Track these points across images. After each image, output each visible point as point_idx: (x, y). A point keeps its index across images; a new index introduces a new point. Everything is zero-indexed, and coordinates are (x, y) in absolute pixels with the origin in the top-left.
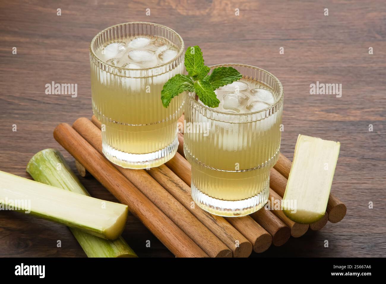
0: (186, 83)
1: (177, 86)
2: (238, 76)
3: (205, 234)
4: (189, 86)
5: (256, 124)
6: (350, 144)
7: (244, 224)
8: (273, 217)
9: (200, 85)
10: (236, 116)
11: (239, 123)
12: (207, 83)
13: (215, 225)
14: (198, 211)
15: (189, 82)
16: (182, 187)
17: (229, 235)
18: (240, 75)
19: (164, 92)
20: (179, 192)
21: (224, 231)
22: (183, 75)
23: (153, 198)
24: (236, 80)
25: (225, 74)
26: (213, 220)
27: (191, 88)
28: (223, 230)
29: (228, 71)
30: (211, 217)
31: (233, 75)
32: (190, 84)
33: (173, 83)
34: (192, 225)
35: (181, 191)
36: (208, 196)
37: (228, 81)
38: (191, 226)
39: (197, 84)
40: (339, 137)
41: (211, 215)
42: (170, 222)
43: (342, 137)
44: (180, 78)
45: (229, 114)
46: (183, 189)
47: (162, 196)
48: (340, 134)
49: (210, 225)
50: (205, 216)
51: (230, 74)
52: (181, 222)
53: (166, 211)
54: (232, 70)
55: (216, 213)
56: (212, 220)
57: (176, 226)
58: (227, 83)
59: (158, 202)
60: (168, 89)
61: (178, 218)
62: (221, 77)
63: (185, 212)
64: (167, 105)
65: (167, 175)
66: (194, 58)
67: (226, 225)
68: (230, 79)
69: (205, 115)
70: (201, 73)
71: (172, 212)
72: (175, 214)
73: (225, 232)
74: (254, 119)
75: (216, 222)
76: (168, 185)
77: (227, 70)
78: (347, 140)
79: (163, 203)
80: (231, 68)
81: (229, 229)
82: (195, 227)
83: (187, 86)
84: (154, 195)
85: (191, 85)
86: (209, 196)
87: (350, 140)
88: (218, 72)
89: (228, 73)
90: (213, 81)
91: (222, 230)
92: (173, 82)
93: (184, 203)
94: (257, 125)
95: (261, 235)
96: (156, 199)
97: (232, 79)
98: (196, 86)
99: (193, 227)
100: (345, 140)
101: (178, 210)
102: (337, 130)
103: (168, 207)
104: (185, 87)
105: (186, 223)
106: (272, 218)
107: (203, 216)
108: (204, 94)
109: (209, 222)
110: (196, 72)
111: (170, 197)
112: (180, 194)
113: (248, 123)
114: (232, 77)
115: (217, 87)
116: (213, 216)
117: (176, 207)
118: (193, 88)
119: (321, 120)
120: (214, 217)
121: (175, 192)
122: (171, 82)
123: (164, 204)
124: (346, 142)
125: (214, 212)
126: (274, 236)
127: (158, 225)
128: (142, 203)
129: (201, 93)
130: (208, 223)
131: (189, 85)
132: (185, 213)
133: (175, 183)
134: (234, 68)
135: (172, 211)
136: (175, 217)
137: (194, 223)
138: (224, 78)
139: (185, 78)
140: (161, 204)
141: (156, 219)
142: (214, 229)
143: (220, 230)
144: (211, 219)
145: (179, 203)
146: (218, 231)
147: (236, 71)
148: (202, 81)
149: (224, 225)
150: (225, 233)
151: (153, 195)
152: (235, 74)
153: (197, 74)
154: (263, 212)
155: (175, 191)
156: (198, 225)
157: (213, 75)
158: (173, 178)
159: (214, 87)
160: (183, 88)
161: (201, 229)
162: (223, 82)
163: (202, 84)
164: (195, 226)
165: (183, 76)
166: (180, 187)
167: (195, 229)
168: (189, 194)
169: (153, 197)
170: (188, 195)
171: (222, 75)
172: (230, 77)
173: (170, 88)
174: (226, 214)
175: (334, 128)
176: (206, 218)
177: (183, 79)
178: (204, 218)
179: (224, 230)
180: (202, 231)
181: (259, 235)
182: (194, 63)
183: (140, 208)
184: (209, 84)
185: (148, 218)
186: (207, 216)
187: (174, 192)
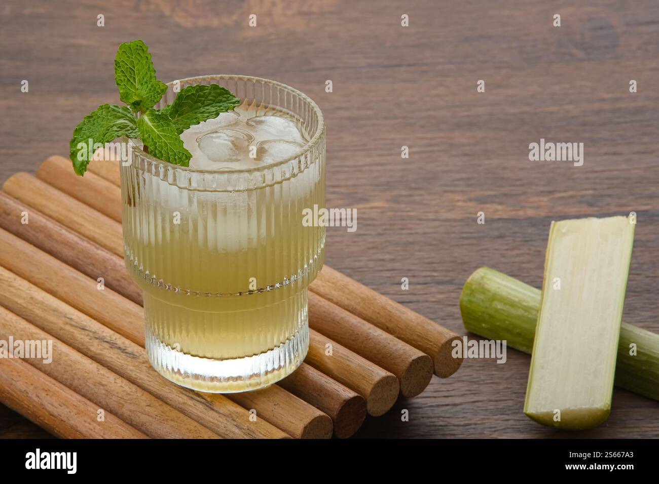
0: (121, 121)
1: (103, 129)
2: (230, 102)
3: (196, 433)
4: (128, 128)
5: (281, 187)
6: (529, 262)
7: (270, 402)
8: (325, 380)
9: (150, 124)
10: (242, 175)
11: (249, 191)
12: (163, 118)
13: (211, 413)
14: (168, 391)
15: (127, 120)
16: (125, 348)
17: (245, 428)
18: (234, 101)
19: (76, 142)
20: (119, 359)
21: (233, 422)
22: (115, 106)
23: (66, 379)
24: (227, 111)
25: (203, 99)
26: (205, 405)
27: (131, 131)
28: (230, 420)
29: (210, 93)
30: (199, 399)
31: (220, 101)
32: (129, 123)
33: (94, 124)
34: (163, 420)
35: (124, 355)
36: (190, 355)
37: (209, 113)
38: (163, 422)
39: (143, 121)
40: (507, 250)
41: (198, 394)
42: (116, 421)
43: (512, 249)
44: (109, 112)
45: (224, 172)
46: (126, 351)
47: (86, 372)
48: (507, 244)
49: (200, 414)
50: (185, 398)
51: (214, 99)
52: (139, 417)
53: (101, 400)
54: (219, 91)
55: (209, 388)
56: (203, 403)
57: (130, 427)
58: (208, 116)
59: (80, 385)
60: (85, 137)
61: (130, 411)
62: (196, 106)
63: (142, 395)
64: (83, 169)
65: (87, 329)
66: (134, 67)
67: (235, 409)
68: (213, 109)
69: (174, 183)
70: (147, 95)
71: (114, 401)
72: (124, 403)
73: (235, 423)
74: (278, 178)
75: (212, 407)
76: (92, 349)
77: (208, 91)
78: (522, 255)
79: (90, 385)
80: (215, 87)
81: (241, 416)
82: (172, 423)
83: (121, 128)
84: (69, 372)
85: (131, 125)
86: (192, 356)
87: (528, 254)
88: (187, 97)
89: (211, 98)
90: (180, 115)
91: (228, 421)
92: (94, 121)
93: (136, 379)
94: (283, 189)
95: (312, 418)
96: (74, 379)
97: (218, 108)
98: (141, 126)
99: (168, 424)
100: (518, 255)
101: (128, 394)
102: (501, 237)
103: (103, 391)
104: (119, 129)
105: (150, 418)
106: (326, 384)
107: (180, 399)
108: (159, 142)
109: (197, 410)
110: (138, 96)
111: (104, 371)
112: (122, 362)
113: (265, 187)
114: (218, 104)
115: (185, 126)
116: (202, 395)
117: (122, 389)
118: (136, 130)
119: (468, 218)
120: (206, 397)
121: (111, 360)
122: (89, 121)
123: (93, 387)
124: (522, 259)
125: (205, 388)
126: (336, 417)
127: (91, 430)
128: (46, 391)
129: (153, 140)
130: (195, 411)
131: (128, 126)
132: (144, 398)
133: (106, 342)
134: (221, 86)
135: (114, 398)
136: (124, 410)
137: (167, 416)
138: (200, 107)
139: (119, 112)
140: (87, 388)
141: (86, 419)
142: (210, 422)
143: (225, 422)
144: (201, 402)
145: (125, 381)
146: (220, 424)
147: (227, 92)
148: (153, 115)
149: (231, 410)
150: (235, 426)
151: (65, 371)
152: (225, 99)
153: (141, 99)
154: (303, 374)
155: (112, 358)
156: (176, 418)
157: (178, 102)
158: (100, 332)
159: (181, 126)
160: (113, 131)
161: (185, 425)
162: (199, 115)
163: (152, 120)
164: (171, 420)
165: (116, 109)
166: (119, 348)
167: (172, 426)
168: (143, 360)
169: (66, 377)
170: (140, 363)
171: (196, 102)
172: (214, 105)
173: (88, 134)
174: (230, 387)
175: (496, 233)
176: (190, 401)
177: (116, 113)
178: (184, 403)
179: (233, 420)
180: (187, 429)
181: (307, 421)
182: (135, 78)
183: (44, 402)
184: (167, 119)
185: (65, 419)
186: (192, 398)
187: (108, 359)
